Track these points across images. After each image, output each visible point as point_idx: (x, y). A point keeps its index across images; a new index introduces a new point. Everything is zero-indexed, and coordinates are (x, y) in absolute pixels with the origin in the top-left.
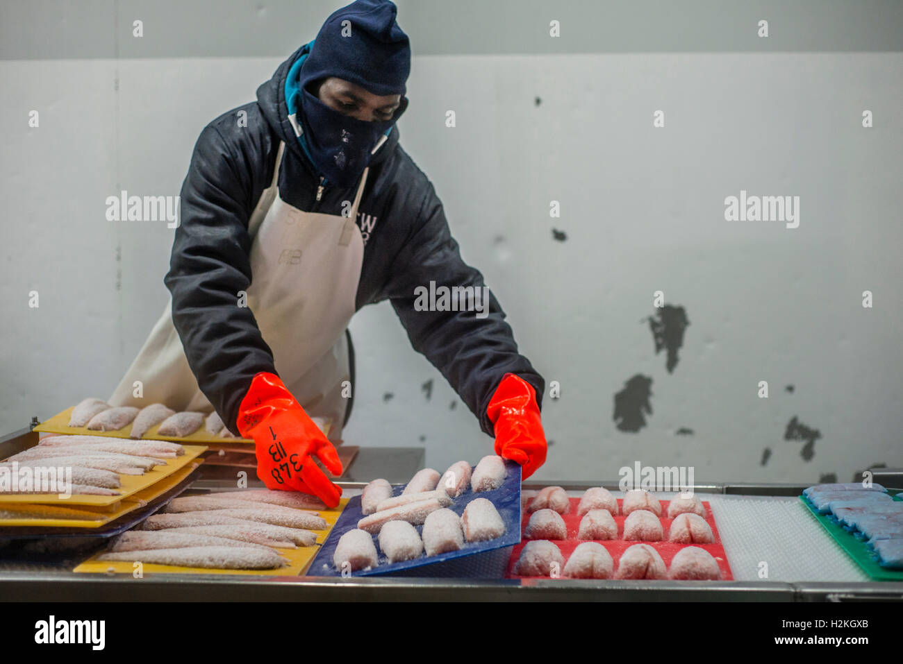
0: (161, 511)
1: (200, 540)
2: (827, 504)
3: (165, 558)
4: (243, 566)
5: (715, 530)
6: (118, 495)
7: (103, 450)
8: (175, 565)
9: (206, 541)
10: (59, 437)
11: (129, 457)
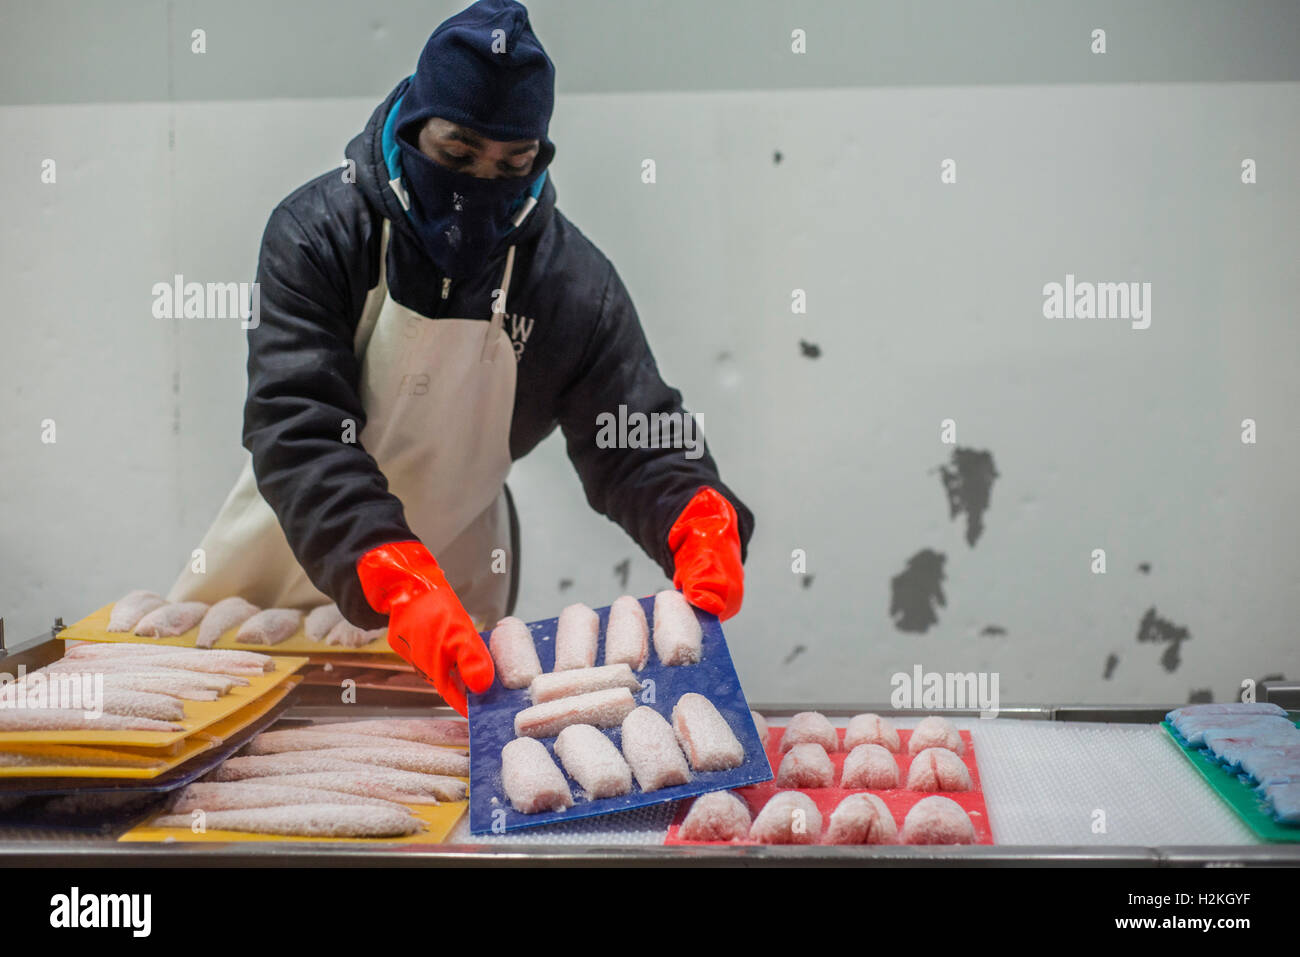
0: (243, 753)
1: (298, 794)
2: (1200, 733)
3: (248, 823)
4: (360, 833)
5: (975, 774)
6: (182, 730)
7: (158, 665)
8: (263, 832)
9: (307, 797)
10: (94, 646)
11: (196, 674)
